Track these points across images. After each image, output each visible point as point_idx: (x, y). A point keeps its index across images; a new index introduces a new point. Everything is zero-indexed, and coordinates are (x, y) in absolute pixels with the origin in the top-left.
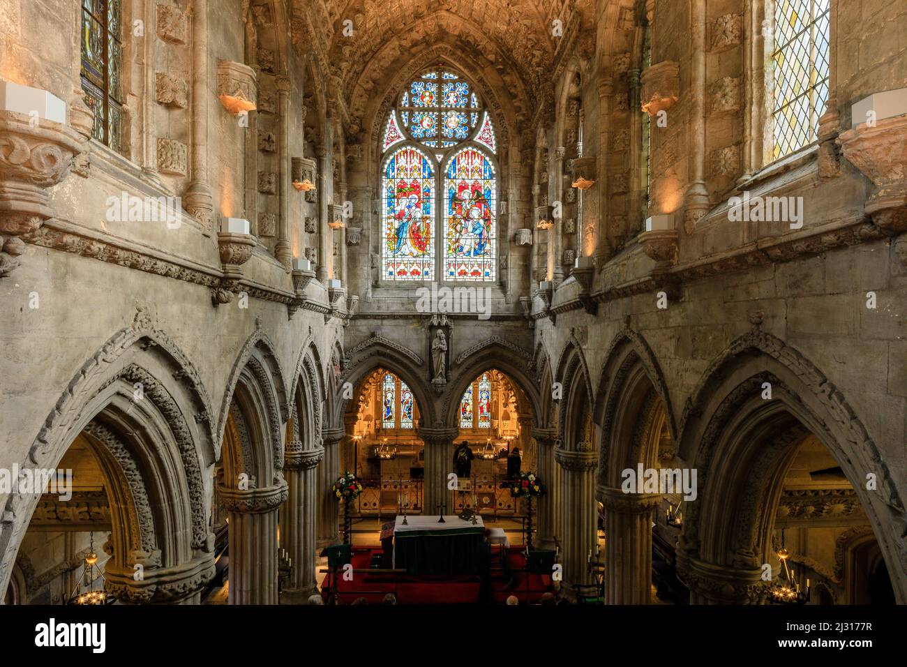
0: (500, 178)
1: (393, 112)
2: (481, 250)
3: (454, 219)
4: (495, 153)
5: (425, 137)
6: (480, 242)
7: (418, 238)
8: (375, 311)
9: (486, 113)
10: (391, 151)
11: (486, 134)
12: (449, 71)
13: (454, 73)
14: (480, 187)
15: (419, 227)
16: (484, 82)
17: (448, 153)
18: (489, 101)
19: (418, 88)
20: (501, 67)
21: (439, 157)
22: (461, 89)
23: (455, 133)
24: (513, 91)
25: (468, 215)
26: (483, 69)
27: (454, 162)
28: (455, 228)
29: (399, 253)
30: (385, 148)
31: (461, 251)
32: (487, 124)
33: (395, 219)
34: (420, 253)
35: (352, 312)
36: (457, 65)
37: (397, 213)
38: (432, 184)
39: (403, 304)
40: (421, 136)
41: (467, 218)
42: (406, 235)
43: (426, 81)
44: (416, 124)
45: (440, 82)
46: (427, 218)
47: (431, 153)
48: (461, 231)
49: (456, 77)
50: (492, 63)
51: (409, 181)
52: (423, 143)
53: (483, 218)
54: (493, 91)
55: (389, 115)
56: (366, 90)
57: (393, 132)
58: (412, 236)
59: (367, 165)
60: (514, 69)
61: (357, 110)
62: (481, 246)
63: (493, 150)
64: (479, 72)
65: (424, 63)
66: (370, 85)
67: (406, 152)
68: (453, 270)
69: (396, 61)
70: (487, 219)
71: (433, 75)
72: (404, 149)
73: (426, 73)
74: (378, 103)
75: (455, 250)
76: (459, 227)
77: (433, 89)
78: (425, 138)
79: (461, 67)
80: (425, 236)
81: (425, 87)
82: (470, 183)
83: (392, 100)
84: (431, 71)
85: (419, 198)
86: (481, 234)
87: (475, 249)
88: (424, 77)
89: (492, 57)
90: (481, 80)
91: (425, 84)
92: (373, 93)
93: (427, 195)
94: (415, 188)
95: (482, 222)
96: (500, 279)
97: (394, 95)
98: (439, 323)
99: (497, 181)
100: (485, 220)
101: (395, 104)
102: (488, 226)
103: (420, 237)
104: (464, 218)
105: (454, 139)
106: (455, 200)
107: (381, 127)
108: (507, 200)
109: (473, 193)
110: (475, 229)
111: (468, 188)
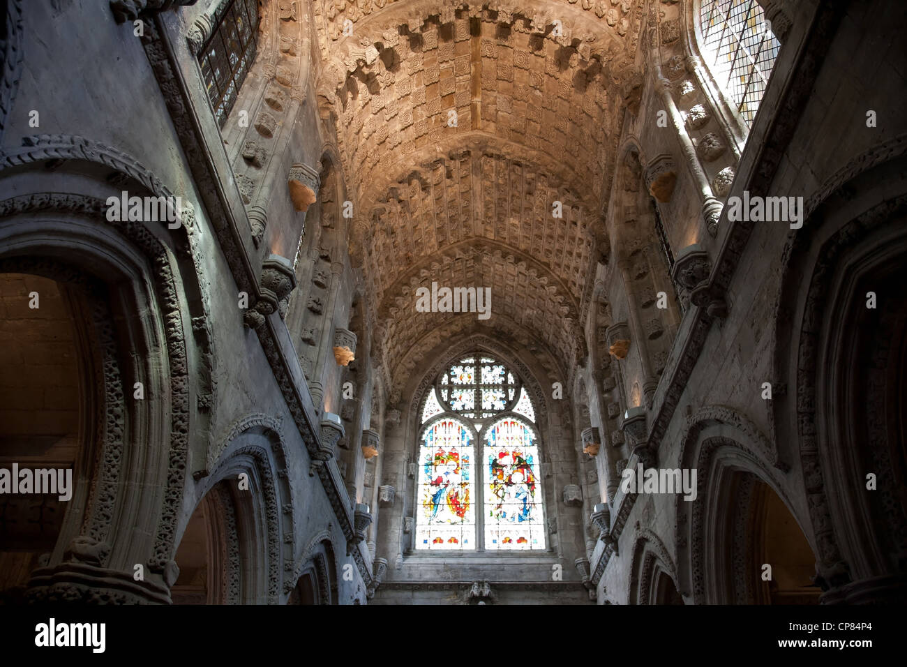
0: (540, 443)
1: (433, 390)
2: (526, 515)
3: (495, 484)
4: (534, 422)
5: (464, 409)
6: (525, 507)
7: (456, 505)
8: (406, 579)
9: (523, 389)
10: (429, 423)
11: (525, 406)
12: (486, 357)
13: (491, 358)
14: (521, 454)
15: (457, 493)
16: (519, 362)
17: (487, 423)
18: (525, 377)
19: (457, 370)
20: (534, 349)
21: (478, 427)
22: (499, 370)
23: (493, 406)
24: (547, 366)
25: (510, 479)
26: (517, 351)
27: (494, 432)
28: (497, 494)
29: (436, 520)
30: (424, 420)
31: (504, 517)
32: (524, 397)
33: (432, 485)
34: (459, 519)
35: (379, 580)
36: (493, 351)
37: (434, 479)
38: (470, 451)
39: (438, 571)
40: (460, 409)
41: (509, 483)
42: (443, 500)
43: (464, 365)
44: (455, 399)
45: (478, 366)
46: (466, 484)
47: (470, 423)
48: (503, 497)
49: (493, 362)
50: (525, 346)
51: (447, 450)
52: (462, 415)
53: (527, 483)
54: (528, 368)
55: (429, 392)
56: (408, 370)
57: (432, 406)
58: (450, 502)
59: (405, 431)
60: (546, 348)
61: (399, 384)
62: (526, 511)
63: (533, 419)
64: (514, 353)
65: (463, 349)
66: (412, 365)
67: (445, 423)
68: (496, 538)
69: (436, 347)
70: (531, 484)
71: (471, 361)
72: (443, 421)
73: (465, 358)
74: (419, 380)
75: (498, 516)
76: (500, 493)
77: (471, 371)
78: (464, 411)
79: (497, 353)
80: (463, 501)
81: (463, 370)
82: (510, 450)
83: (432, 379)
84: (469, 357)
85: (458, 465)
86: (525, 499)
87: (519, 515)
88: (462, 362)
89: (525, 342)
90: (516, 360)
91: (464, 368)
92: (415, 371)
93: (466, 461)
94: (454, 455)
95: (525, 487)
96: (550, 544)
97: (434, 375)
98: (481, 593)
99: (538, 446)
100: (529, 485)
101: (436, 383)
102: (532, 491)
103: (458, 503)
104: (506, 484)
105: (492, 411)
106: (495, 465)
107: (421, 401)
108: (550, 461)
109: (515, 459)
110: (518, 494)
111: (508, 455)
